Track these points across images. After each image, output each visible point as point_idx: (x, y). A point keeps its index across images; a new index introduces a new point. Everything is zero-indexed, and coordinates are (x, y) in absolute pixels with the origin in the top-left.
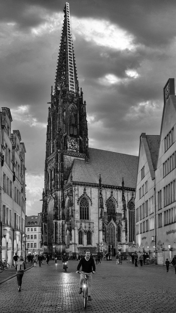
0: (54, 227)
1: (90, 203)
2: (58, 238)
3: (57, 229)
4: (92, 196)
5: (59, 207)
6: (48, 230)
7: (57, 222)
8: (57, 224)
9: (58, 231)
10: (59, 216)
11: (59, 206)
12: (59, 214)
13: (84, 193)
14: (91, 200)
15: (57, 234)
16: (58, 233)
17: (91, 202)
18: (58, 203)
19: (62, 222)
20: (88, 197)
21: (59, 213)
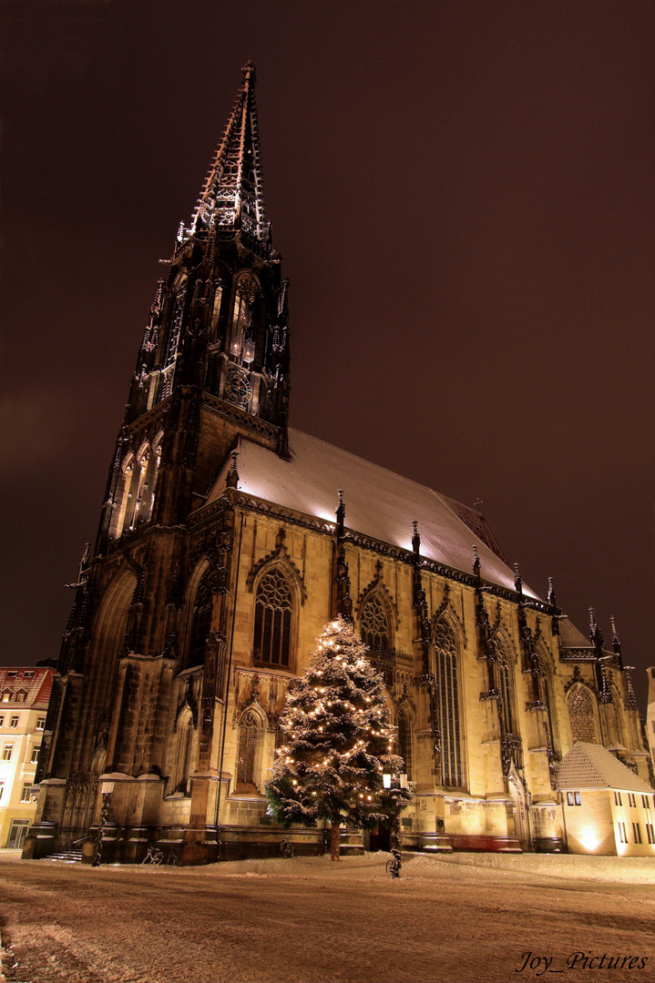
0: (121, 689)
1: (298, 595)
2: (132, 745)
3: (134, 699)
4: (307, 564)
5: (157, 603)
6: (82, 708)
7: (138, 669)
8: (137, 677)
9: (136, 713)
10: (152, 640)
11: (157, 596)
12: (153, 632)
13: (277, 546)
14: (302, 580)
15: (131, 724)
16: (136, 720)
17: (303, 588)
18: (156, 585)
19: (164, 666)
20: (293, 564)
21: (154, 625)
